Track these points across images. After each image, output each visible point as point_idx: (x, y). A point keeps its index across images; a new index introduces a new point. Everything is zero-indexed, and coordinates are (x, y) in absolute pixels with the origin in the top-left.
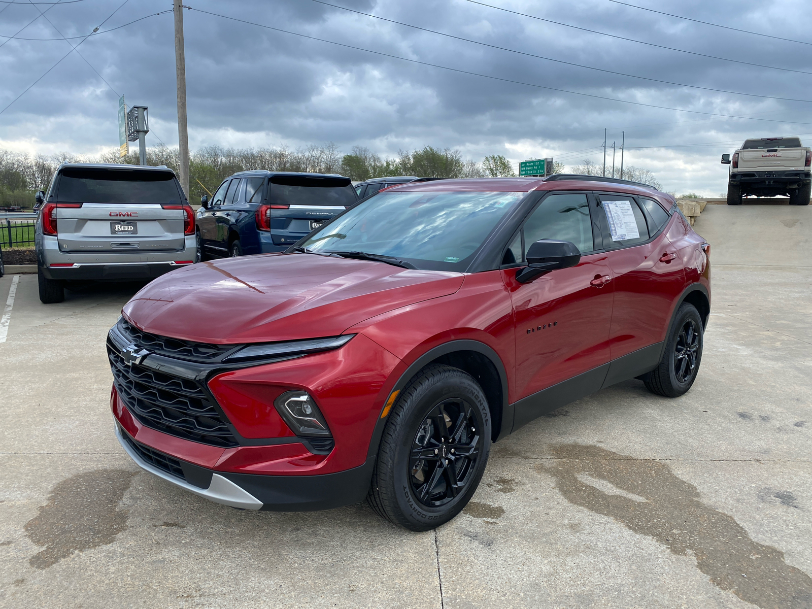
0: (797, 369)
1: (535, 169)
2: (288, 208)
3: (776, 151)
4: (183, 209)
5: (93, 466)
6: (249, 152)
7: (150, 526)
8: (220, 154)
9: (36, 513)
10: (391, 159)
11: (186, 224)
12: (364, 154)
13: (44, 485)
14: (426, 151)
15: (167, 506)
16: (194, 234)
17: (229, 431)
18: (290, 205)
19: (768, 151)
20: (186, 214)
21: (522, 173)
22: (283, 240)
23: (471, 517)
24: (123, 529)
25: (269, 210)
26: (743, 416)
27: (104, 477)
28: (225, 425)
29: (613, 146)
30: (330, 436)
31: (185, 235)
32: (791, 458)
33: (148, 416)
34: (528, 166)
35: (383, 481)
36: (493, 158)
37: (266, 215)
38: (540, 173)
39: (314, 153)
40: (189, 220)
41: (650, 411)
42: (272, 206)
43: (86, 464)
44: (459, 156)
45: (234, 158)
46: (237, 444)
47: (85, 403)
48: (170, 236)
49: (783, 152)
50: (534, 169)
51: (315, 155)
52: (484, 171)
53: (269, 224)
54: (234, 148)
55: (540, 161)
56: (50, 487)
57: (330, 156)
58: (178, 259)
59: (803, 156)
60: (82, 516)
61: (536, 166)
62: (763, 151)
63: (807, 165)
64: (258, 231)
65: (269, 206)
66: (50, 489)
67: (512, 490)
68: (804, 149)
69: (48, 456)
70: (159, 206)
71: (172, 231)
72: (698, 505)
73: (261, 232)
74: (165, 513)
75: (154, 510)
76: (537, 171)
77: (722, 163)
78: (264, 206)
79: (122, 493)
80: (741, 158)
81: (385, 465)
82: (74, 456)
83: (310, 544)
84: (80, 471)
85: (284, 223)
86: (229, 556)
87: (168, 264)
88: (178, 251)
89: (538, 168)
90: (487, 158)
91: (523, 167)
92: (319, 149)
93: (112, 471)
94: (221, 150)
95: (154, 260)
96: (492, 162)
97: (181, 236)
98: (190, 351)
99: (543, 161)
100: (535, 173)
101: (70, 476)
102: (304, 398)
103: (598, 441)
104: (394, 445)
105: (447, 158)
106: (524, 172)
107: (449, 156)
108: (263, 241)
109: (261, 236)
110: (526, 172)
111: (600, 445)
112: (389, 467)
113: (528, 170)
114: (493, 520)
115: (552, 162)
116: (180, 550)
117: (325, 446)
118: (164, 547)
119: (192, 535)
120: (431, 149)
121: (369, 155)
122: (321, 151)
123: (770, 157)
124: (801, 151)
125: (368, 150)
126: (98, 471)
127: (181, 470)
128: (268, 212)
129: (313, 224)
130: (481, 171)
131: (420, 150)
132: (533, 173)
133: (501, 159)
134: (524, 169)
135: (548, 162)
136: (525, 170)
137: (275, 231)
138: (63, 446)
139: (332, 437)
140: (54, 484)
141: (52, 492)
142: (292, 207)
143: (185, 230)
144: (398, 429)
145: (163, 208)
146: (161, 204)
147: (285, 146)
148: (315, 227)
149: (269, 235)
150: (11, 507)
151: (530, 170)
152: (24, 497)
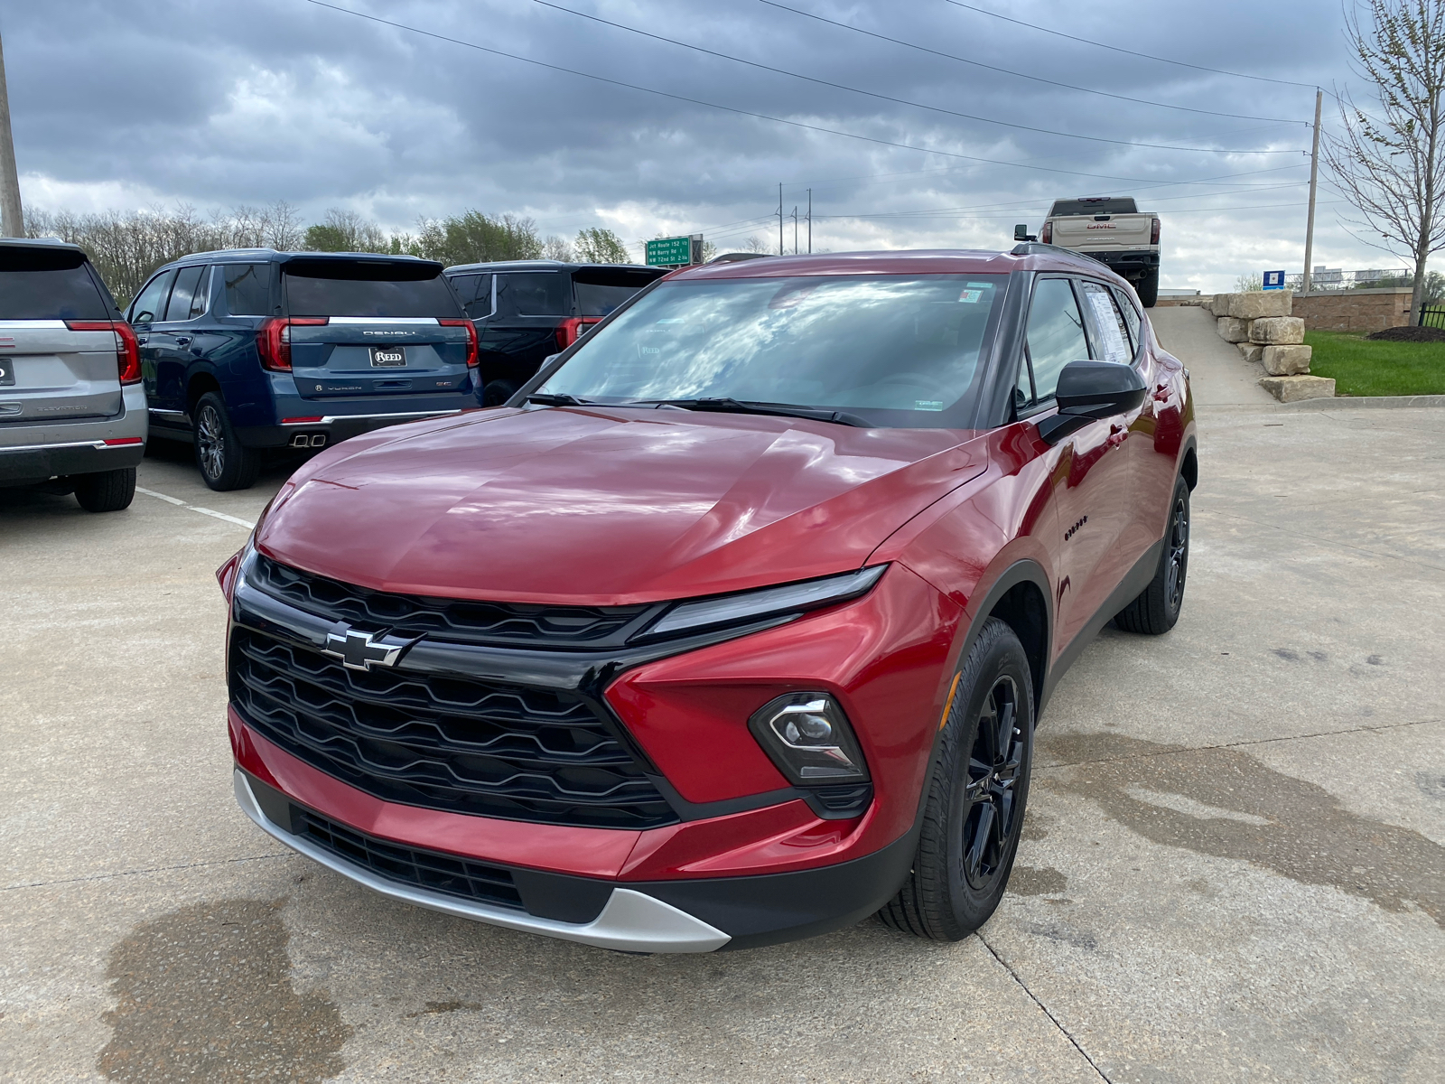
0: (1295, 570)
1: (673, 255)
2: (327, 324)
3: (1107, 218)
4: (113, 330)
5: (167, 901)
6: (109, 220)
7: (401, 1017)
8: (42, 224)
9: (108, 1034)
10: (401, 235)
11: (122, 361)
12: (350, 224)
13: (77, 959)
14: (469, 219)
15: (408, 966)
16: (140, 382)
17: (656, 791)
18: (329, 316)
19: (1097, 219)
20: (120, 340)
21: (651, 260)
22: (319, 387)
23: (1016, 895)
24: (343, 1034)
25: (287, 327)
26: (1282, 654)
27: (210, 922)
28: (647, 779)
29: (794, 214)
30: (864, 779)
31: (122, 385)
32: (1411, 719)
33: (408, 779)
34: (662, 249)
35: (928, 855)
36: (595, 235)
37: (280, 339)
38: (682, 261)
39: (247, 222)
40: (127, 352)
41: (1140, 661)
42: (294, 320)
43: (148, 899)
44: (531, 228)
45: (76, 231)
46: (669, 817)
47: (44, 760)
48: (85, 388)
49: (1118, 221)
50: (670, 255)
51: (251, 226)
52: (577, 257)
53: (288, 356)
54: (72, 212)
55: (680, 240)
56: (98, 964)
57: (281, 228)
58: (112, 436)
59: (1147, 227)
60: (225, 1021)
61: (674, 248)
62: (1088, 218)
63: (1154, 241)
64: (267, 372)
65: (286, 320)
66: (101, 968)
67: (1045, 834)
68: (1149, 217)
69: (39, 890)
70: (60, 324)
71: (89, 376)
72: (1351, 818)
73: (271, 373)
74: (413, 983)
75: (385, 978)
76: (677, 258)
77: (1016, 239)
78: (275, 321)
79: (281, 952)
80: (1056, 230)
81: (934, 823)
82: (104, 883)
83: (768, 1000)
84: (142, 915)
85: (318, 353)
86: (624, 1056)
87: (91, 447)
88: (108, 417)
89: (678, 253)
90: (582, 233)
91: (652, 250)
92: (259, 214)
93: (220, 904)
94: (44, 216)
95: (58, 439)
96: (590, 240)
97: (112, 386)
98: (530, 627)
99: (686, 239)
100: (673, 262)
101: (129, 931)
102: (818, 705)
103: (1106, 724)
104: (947, 780)
105: (510, 233)
106: (654, 260)
107: (514, 228)
108: (277, 391)
109: (273, 381)
110: (657, 260)
111: (1114, 730)
112: (940, 825)
113: (660, 256)
114: (1059, 896)
115: (701, 242)
116: (509, 1060)
117: (853, 799)
118: (467, 1060)
119: (509, 1023)
120: (479, 216)
121: (359, 227)
122: (262, 219)
123: (1103, 229)
124: (1143, 219)
125: (357, 217)
126: (185, 912)
127: (514, 891)
128: (286, 332)
129: (378, 354)
130: (573, 256)
131: (459, 217)
132: (670, 261)
133: (606, 235)
134: (654, 253)
135: (694, 242)
136: (657, 256)
137: (304, 372)
138: (60, 864)
139: (871, 781)
140: (99, 954)
141: (109, 975)
142: (333, 320)
143: (120, 373)
144: (949, 749)
145: (70, 329)
146: (63, 320)
147: (188, 208)
148: (381, 360)
149: (288, 378)
150: (29, 1026)
151: (665, 256)
152: (44, 996)
